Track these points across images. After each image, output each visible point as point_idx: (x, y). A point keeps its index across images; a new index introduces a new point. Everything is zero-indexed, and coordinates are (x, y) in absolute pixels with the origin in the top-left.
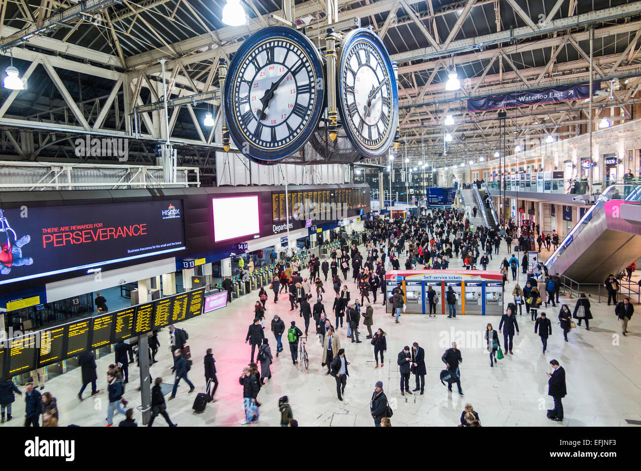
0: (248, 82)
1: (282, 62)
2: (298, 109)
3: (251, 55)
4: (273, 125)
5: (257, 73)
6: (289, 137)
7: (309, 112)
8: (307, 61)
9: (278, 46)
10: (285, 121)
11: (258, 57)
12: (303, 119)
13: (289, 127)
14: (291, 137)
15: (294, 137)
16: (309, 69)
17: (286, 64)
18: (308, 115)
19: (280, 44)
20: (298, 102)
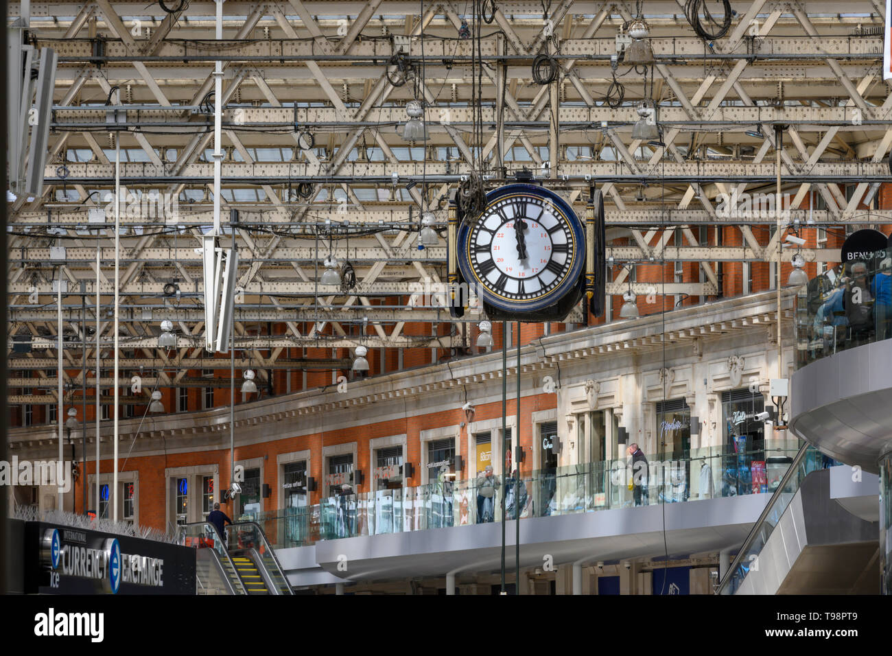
0: (490, 231)
1: (536, 218)
2: (552, 266)
3: (496, 205)
4: (521, 277)
5: (502, 224)
6: (540, 291)
7: (565, 270)
8: (565, 223)
9: (531, 203)
10: (537, 275)
11: (505, 209)
12: (559, 275)
13: (541, 282)
14: (544, 292)
15: (546, 292)
16: (567, 231)
17: (540, 221)
18: (565, 273)
19: (534, 201)
20: (553, 259)
